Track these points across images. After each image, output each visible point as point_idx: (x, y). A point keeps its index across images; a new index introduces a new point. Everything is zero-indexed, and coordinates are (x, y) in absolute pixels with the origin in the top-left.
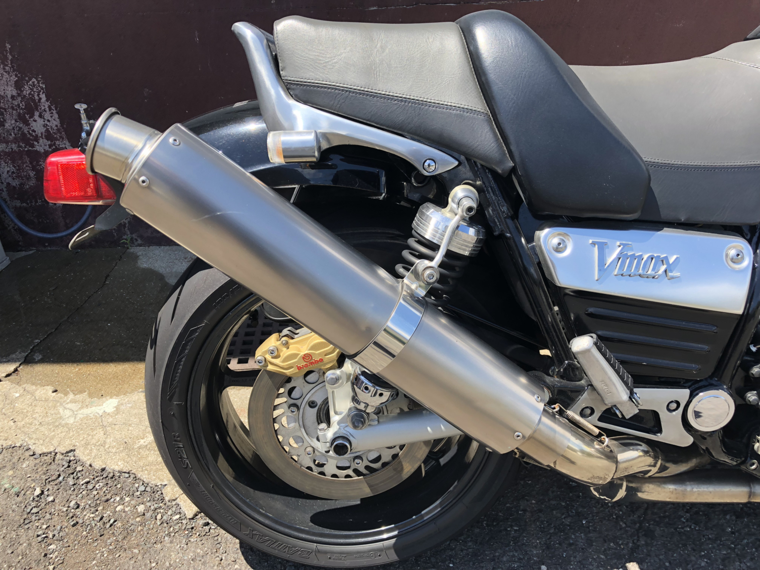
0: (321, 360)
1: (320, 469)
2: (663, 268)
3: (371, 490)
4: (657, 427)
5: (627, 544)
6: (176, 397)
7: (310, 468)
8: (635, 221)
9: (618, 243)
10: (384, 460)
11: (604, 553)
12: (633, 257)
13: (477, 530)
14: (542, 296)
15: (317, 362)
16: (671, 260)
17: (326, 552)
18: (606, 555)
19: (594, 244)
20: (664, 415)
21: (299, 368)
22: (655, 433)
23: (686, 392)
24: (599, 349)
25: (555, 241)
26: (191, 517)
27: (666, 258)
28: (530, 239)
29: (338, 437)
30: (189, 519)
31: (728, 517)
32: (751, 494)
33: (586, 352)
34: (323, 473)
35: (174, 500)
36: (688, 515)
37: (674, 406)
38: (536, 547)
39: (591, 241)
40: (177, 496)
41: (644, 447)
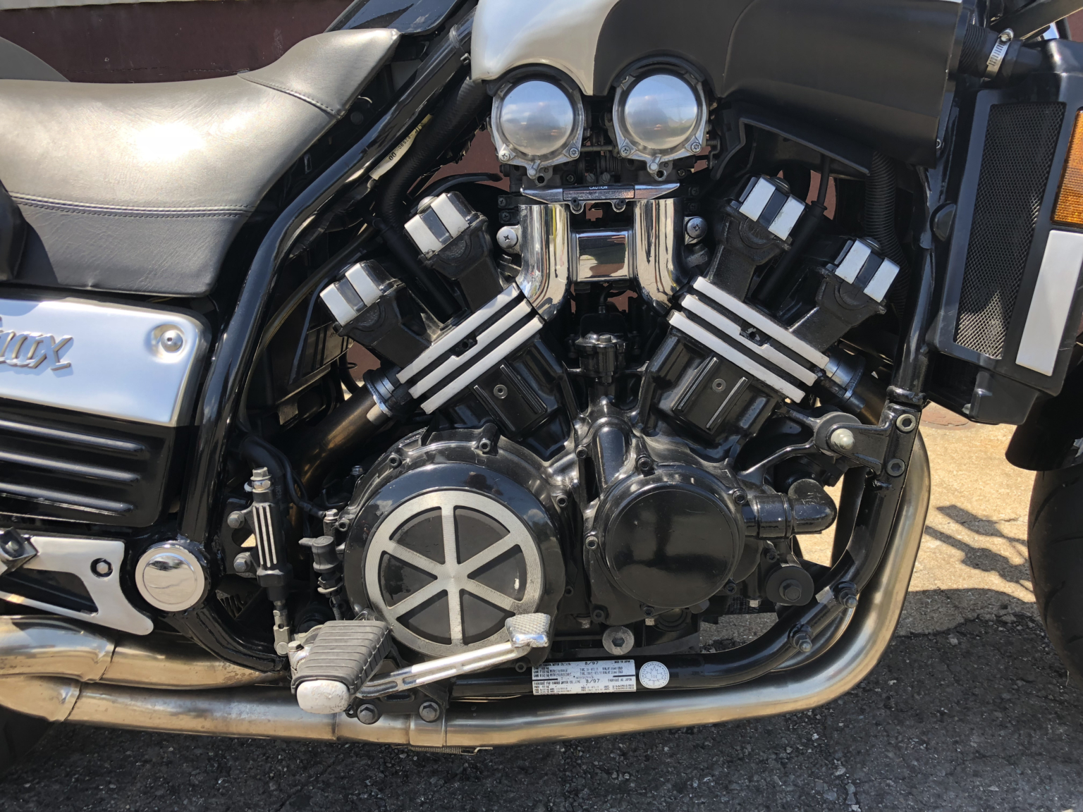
37: (103, 567)
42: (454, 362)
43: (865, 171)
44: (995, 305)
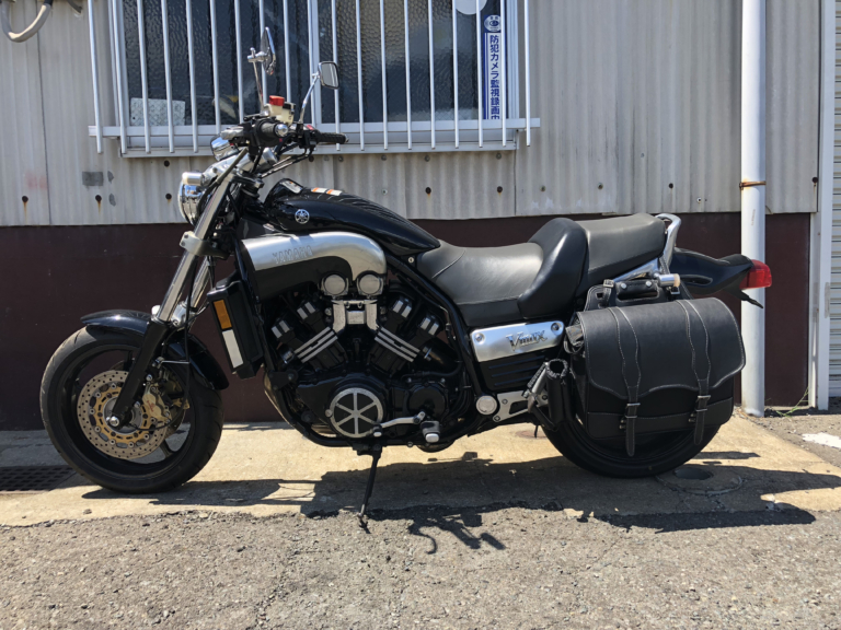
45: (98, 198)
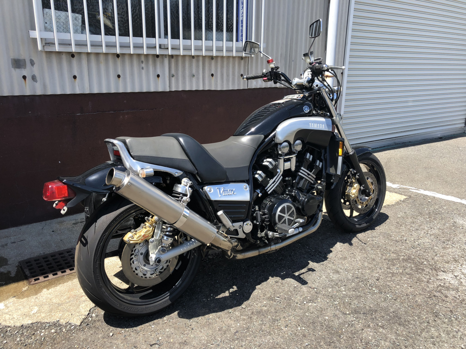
0: (148, 236)
1: (145, 276)
2: (233, 192)
3: (161, 279)
4: (238, 234)
5: (231, 282)
6: (98, 261)
7: (142, 277)
8: (225, 182)
9: (222, 188)
10: (165, 268)
11: (226, 286)
12: (226, 190)
13: (187, 293)
14: (207, 204)
15: (147, 237)
16: (234, 190)
17: (148, 308)
18: (227, 287)
19: (217, 189)
20: (239, 230)
21: (142, 240)
22: (237, 236)
23: (242, 223)
24: (224, 214)
25: (209, 189)
26: (80, 324)
27: (233, 190)
28: (202, 189)
29: (157, 258)
30: (79, 326)
31: (254, 268)
32: (259, 252)
33: (222, 214)
34: (146, 278)
35: (67, 323)
36: (244, 271)
37: (240, 227)
38: (207, 291)
39: (217, 188)
40: (68, 321)
41: (236, 240)
42: (273, 185)
43: (319, 151)
44: (333, 166)
45: (24, 77)
